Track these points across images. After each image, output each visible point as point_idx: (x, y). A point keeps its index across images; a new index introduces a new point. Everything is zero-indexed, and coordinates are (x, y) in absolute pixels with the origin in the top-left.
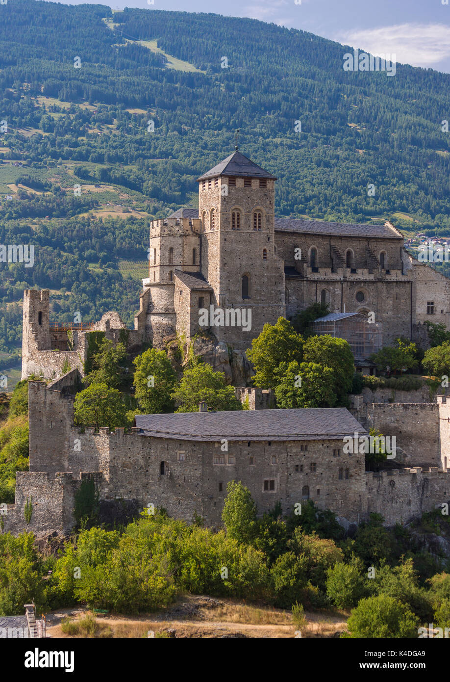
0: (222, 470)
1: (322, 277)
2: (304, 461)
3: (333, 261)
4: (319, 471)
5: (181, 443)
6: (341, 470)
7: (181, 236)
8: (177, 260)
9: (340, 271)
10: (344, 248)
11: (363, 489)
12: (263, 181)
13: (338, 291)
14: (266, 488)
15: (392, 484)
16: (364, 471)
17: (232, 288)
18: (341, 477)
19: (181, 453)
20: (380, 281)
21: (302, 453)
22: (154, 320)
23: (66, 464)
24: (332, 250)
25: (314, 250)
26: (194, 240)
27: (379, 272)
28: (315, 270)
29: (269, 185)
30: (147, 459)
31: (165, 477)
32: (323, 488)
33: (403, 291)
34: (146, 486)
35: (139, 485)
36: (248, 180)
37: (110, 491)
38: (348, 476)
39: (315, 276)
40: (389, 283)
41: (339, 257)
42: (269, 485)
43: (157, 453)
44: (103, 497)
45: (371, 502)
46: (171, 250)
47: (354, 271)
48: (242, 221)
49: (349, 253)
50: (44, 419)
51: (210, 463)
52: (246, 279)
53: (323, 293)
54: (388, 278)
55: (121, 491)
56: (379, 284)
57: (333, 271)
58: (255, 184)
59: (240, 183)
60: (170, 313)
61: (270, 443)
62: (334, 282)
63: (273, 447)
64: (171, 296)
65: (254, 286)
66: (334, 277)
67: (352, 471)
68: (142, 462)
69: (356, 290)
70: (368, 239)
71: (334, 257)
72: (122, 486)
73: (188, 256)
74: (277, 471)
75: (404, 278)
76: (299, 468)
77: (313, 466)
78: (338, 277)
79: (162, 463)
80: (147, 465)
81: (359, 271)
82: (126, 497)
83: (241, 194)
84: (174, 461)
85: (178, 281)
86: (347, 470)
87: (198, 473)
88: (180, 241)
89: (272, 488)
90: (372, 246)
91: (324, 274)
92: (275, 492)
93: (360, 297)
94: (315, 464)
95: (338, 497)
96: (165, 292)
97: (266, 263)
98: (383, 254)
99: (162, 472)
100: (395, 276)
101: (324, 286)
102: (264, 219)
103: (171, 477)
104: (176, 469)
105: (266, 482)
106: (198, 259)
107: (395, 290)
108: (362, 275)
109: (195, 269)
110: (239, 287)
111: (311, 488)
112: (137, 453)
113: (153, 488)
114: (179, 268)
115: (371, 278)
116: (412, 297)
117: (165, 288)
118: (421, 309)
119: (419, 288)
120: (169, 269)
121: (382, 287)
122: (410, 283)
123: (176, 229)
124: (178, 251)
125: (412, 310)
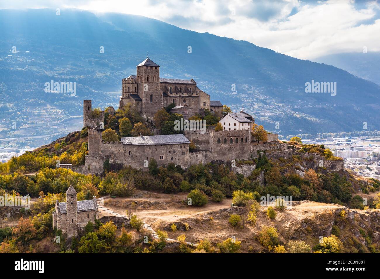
0: (148, 153)
1: (173, 96)
2: (172, 150)
3: (177, 91)
4: (176, 153)
5: (135, 146)
6: (182, 152)
8: (130, 91)
9: (179, 94)
10: (179, 87)
11: (189, 158)
12: (156, 67)
13: (178, 100)
14: (161, 158)
15: (197, 156)
16: (189, 153)
17: (147, 99)
18: (182, 154)
19: (135, 149)
20: (190, 96)
21: (171, 148)
23: (100, 153)
24: (176, 88)
25: (171, 87)
26: (136, 85)
27: (190, 94)
28: (171, 93)
29: (158, 68)
30: (125, 151)
31: (130, 156)
32: (177, 158)
33: (196, 99)
34: (125, 159)
35: (123, 158)
36: (152, 67)
37: (114, 160)
38: (184, 154)
39: (171, 95)
41: (178, 89)
42: (162, 157)
43: (128, 149)
44: (112, 162)
45: (191, 162)
47: (182, 94)
48: (150, 79)
49: (181, 88)
50: (93, 139)
51: (144, 151)
52: (151, 96)
53: (174, 100)
54: (193, 96)
55: (117, 160)
56: (190, 97)
57: (177, 94)
58: (154, 68)
59: (149, 68)
61: (161, 145)
62: (177, 97)
63: (162, 146)
64: (129, 102)
65: (154, 99)
66: (177, 95)
67: (185, 153)
68: (123, 152)
69: (183, 99)
70: (186, 84)
71: (177, 89)
72: (117, 159)
73: (134, 89)
74: (164, 153)
75: (197, 96)
76: (170, 152)
77: (174, 152)
78: (178, 95)
79: (130, 152)
80: (125, 152)
81: (184, 94)
82: (119, 162)
83: (150, 71)
84: (133, 151)
85: (131, 97)
86: (184, 152)
87: (140, 155)
88: (131, 85)
89: (162, 158)
90: (187, 86)
91: (174, 95)
92: (163, 159)
93: (185, 101)
94: (175, 151)
95: (182, 160)
97: (157, 91)
98: (190, 88)
99: (130, 154)
100: (194, 95)
101: (174, 98)
102: (156, 79)
103: (132, 156)
104: (134, 154)
105: (161, 156)
106: (137, 90)
107: (194, 99)
108: (185, 95)
109: (136, 93)
110: (149, 99)
111: (174, 158)
112: (122, 149)
113: (127, 159)
114: (131, 93)
115: (188, 95)
116: (199, 101)
117: (127, 99)
118: (202, 104)
119: (201, 98)
120: (128, 94)
121: (191, 98)
122: (199, 97)
123: (130, 81)
124: (131, 88)
125: (199, 105)
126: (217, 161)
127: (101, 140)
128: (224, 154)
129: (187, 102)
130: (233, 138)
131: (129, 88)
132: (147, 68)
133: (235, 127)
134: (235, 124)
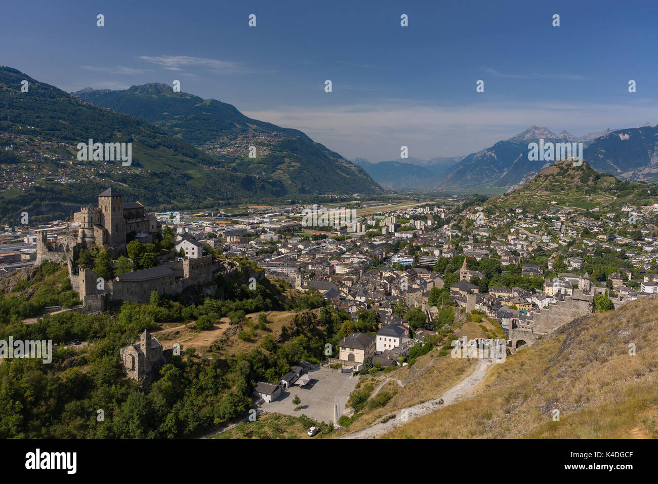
3: (132, 216)
5: (134, 282)
7: (95, 213)
8: (93, 221)
11: (175, 286)
12: (120, 197)
16: (175, 282)
18: (170, 284)
19: (134, 285)
21: (163, 280)
22: (87, 239)
24: (130, 213)
26: (99, 214)
27: (142, 219)
28: (129, 220)
30: (123, 287)
32: (167, 288)
34: (123, 295)
35: (121, 295)
36: (117, 197)
37: (113, 298)
38: (172, 284)
39: (129, 222)
40: (144, 221)
43: (126, 285)
44: (110, 300)
45: (176, 289)
46: (92, 218)
47: (137, 219)
49: (134, 213)
52: (117, 226)
53: (131, 226)
54: (145, 220)
58: (119, 197)
59: (115, 198)
60: (93, 237)
62: (132, 223)
63: (157, 280)
64: (93, 232)
65: (119, 228)
68: (122, 289)
69: (137, 224)
70: (137, 208)
72: (116, 296)
73: (97, 219)
74: (158, 286)
75: (147, 220)
76: (162, 284)
78: (134, 221)
79: (128, 288)
80: (123, 289)
82: (118, 299)
83: (115, 201)
84: (132, 287)
85: (94, 227)
86: (172, 282)
87: (139, 290)
88: (95, 215)
90: (138, 210)
91: (131, 221)
93: (138, 226)
94: (166, 282)
95: (171, 289)
96: (91, 231)
97: (121, 221)
98: (141, 213)
99: (128, 290)
102: (121, 208)
103: (131, 291)
105: (156, 289)
106: (100, 220)
107: (146, 223)
108: (139, 220)
109: (99, 223)
113: (126, 295)
115: (140, 220)
116: (149, 224)
118: (151, 228)
119: (150, 221)
121: (143, 222)
122: (149, 220)
124: (94, 218)
125: (149, 229)
126: (191, 285)
128: (196, 279)
129: (140, 227)
130: (202, 264)
132: (113, 198)
133: (193, 251)
134: (193, 249)
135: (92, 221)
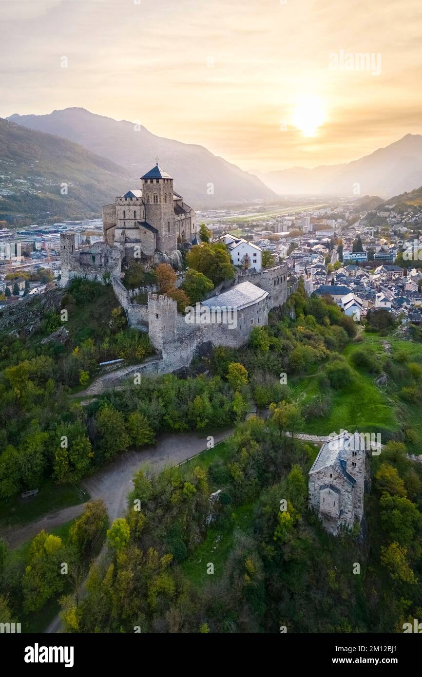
4: (261, 311)
7: (139, 205)
8: (138, 217)
13: (179, 224)
20: (185, 218)
23: (176, 332)
26: (143, 207)
31: (220, 328)
35: (210, 334)
42: (252, 322)
48: (167, 199)
55: (204, 339)
60: (138, 242)
64: (138, 234)
65: (170, 227)
66: (178, 219)
72: (204, 337)
82: (206, 341)
85: (139, 227)
86: (264, 307)
88: (139, 208)
90: (178, 203)
95: (263, 319)
96: (135, 232)
97: (172, 216)
100: (188, 216)
103: (223, 328)
106: (144, 216)
107: (188, 220)
108: (183, 216)
109: (143, 221)
110: (167, 229)
114: (139, 220)
116: (191, 223)
117: (135, 230)
118: (192, 227)
120: (134, 221)
122: (191, 217)
123: (137, 202)
124: (138, 213)
127: (176, 312)
129: (184, 226)
130: (282, 276)
131: (135, 212)
132: (146, 182)
133: (255, 258)
134: (255, 255)
135: (135, 217)
